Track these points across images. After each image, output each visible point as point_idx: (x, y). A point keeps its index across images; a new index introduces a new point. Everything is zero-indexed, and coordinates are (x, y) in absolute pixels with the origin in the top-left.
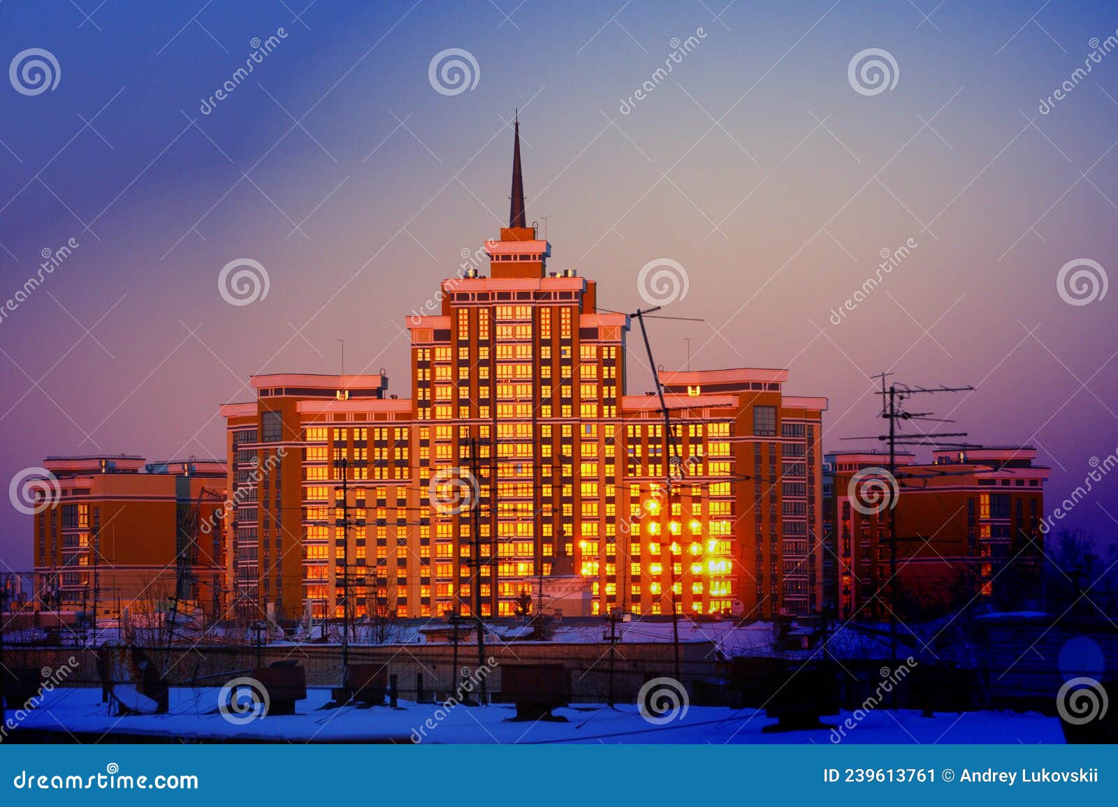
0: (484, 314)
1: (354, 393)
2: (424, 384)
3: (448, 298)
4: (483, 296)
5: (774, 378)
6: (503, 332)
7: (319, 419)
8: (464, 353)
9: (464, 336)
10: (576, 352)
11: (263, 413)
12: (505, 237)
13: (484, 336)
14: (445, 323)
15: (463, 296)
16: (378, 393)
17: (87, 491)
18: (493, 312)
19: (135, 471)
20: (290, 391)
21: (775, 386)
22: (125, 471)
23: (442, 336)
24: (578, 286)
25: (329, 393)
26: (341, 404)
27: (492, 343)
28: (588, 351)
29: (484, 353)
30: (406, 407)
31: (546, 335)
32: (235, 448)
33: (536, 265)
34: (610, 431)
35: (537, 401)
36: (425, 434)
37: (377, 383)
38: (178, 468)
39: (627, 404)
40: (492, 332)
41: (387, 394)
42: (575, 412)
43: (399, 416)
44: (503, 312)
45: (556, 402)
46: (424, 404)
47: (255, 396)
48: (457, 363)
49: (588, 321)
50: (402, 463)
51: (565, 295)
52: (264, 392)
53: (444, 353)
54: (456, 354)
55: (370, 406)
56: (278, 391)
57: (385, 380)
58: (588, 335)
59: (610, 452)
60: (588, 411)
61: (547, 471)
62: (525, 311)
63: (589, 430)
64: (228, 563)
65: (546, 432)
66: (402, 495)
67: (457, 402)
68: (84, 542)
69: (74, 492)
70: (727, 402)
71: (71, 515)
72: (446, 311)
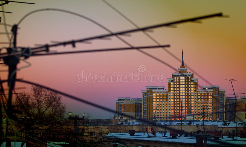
0: (178, 78)
1: (160, 89)
2: (170, 88)
3: (173, 76)
4: (178, 75)
5: (218, 87)
6: (181, 81)
7: (155, 92)
8: (175, 83)
9: (175, 81)
10: (191, 83)
11: (147, 92)
12: (181, 67)
13: (178, 81)
14: (172, 79)
15: (175, 75)
16: (163, 89)
17: (123, 102)
18: (179, 78)
19: (129, 100)
20: (151, 89)
21: (218, 88)
22: (128, 100)
23: (172, 81)
24: (191, 74)
25: (156, 89)
26: (158, 90)
27: (179, 82)
28: (192, 83)
29: (178, 83)
30: (167, 91)
31: (187, 81)
32: (143, 96)
33: (185, 71)
34: (195, 94)
35: (185, 90)
36: (170, 95)
37: (163, 88)
38: (135, 99)
39: (198, 90)
40: (179, 81)
41: (164, 89)
42: (191, 92)
43: (166, 92)
44: (181, 78)
45: (188, 90)
46: (170, 90)
47: (146, 89)
48: (174, 85)
49: (193, 79)
50: (166, 99)
51: (189, 75)
52: (147, 89)
53: (172, 83)
54: (174, 83)
55: (162, 91)
56: (149, 89)
57: (164, 87)
58: (192, 81)
59: (195, 97)
60: (192, 91)
61: (187, 100)
62: (184, 78)
63: (192, 94)
64: (142, 112)
65: (187, 94)
66: (166, 103)
67: (174, 90)
68: (123, 109)
69: (122, 102)
70: (212, 90)
71: (121, 105)
72: (173, 78)
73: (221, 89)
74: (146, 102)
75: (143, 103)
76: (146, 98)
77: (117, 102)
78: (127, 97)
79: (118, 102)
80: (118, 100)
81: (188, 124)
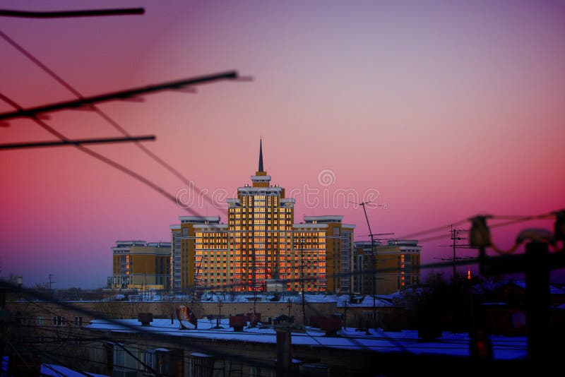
0: (250, 198)
1: (211, 222)
2: (232, 220)
3: (239, 192)
4: (250, 192)
5: (340, 219)
6: (256, 204)
7: (199, 230)
8: (244, 210)
9: (244, 205)
10: (278, 210)
11: (182, 228)
12: (257, 174)
13: (250, 205)
14: (238, 201)
15: (244, 192)
16: (218, 222)
17: (129, 251)
18: (253, 198)
19: (143, 245)
20: (191, 221)
21: (339, 221)
22: (140, 245)
23: (238, 204)
24: (280, 190)
25: (203, 222)
26: (206, 225)
27: (253, 207)
28: (282, 210)
29: (250, 210)
30: (226, 226)
31: (269, 205)
32: (174, 239)
33: (266, 183)
34: (289, 235)
35: (267, 225)
36: (232, 235)
37: (217, 219)
38: (156, 245)
39: (294, 226)
40: (253, 204)
41: (220, 222)
42: (278, 228)
43: (224, 229)
44: (256, 198)
45: (273, 226)
46: (232, 226)
47: (180, 223)
48: (242, 213)
49: (283, 201)
50: (225, 244)
51: (276, 192)
52: (183, 221)
53: (238, 210)
54: (242, 210)
55: (215, 226)
56: (187, 221)
57: (220, 218)
58: (282, 205)
59: (289, 241)
60: (282, 228)
61: (269, 247)
62: (263, 198)
63: (282, 234)
64: (172, 273)
65: (269, 235)
66: (225, 253)
67: (242, 225)
68: (128, 267)
69: (125, 251)
70: (325, 226)
71: (124, 258)
72: (239, 197)
73: (345, 223)
74: (179, 250)
75: (172, 252)
76: (178, 241)
77: (115, 251)
78: (138, 240)
79: (119, 251)
80: (119, 246)
81: (271, 300)
